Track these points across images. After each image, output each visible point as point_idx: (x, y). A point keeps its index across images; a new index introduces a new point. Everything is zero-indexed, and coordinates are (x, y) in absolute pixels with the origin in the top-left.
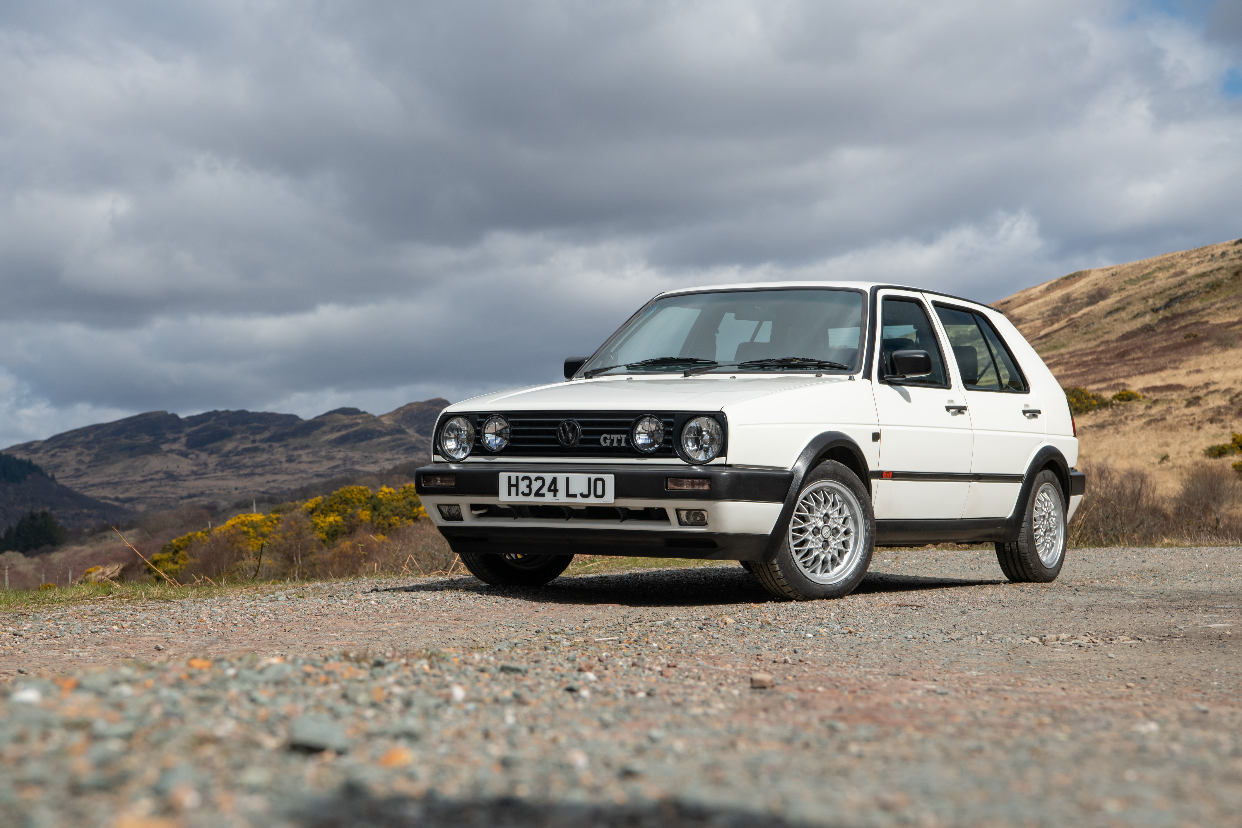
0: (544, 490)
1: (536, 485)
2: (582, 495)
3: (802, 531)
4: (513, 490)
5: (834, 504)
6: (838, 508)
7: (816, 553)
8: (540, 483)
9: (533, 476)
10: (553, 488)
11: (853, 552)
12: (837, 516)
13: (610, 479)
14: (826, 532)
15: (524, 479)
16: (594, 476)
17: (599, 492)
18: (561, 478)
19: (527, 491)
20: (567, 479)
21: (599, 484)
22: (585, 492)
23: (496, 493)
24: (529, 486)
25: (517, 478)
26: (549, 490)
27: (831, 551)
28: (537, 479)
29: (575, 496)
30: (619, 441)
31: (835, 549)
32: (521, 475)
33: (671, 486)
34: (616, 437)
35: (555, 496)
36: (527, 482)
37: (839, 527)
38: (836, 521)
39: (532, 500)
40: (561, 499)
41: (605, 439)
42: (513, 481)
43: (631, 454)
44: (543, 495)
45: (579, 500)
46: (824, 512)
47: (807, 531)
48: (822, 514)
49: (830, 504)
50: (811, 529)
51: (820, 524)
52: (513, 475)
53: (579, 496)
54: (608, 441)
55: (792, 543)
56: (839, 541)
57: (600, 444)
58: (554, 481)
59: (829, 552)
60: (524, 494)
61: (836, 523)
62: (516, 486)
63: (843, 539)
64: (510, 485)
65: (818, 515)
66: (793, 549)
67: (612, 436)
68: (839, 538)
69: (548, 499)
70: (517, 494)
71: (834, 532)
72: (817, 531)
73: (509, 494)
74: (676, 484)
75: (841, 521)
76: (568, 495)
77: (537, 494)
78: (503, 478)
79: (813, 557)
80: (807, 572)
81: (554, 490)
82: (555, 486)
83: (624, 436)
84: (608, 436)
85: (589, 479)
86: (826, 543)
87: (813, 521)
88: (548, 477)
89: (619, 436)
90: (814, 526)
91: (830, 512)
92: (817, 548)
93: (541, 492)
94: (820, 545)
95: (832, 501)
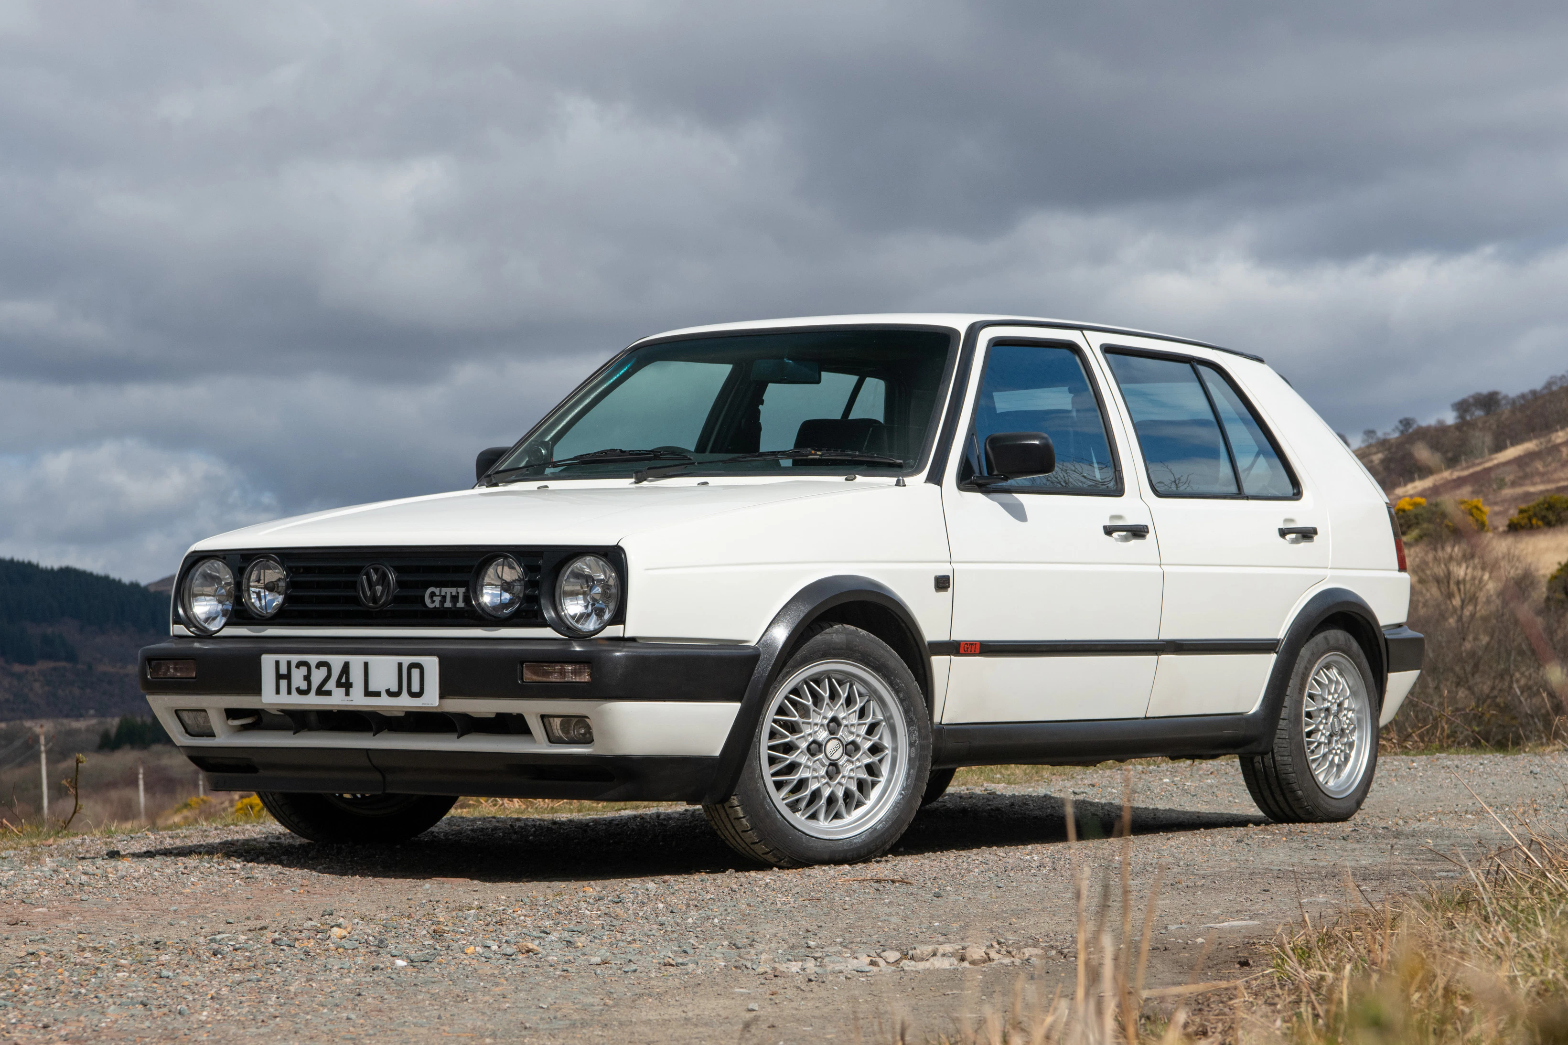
0: (331, 685)
1: (318, 676)
2: (390, 693)
3: (789, 748)
4: (283, 683)
5: (849, 702)
6: (857, 707)
7: (814, 786)
8: (323, 671)
9: (313, 659)
10: (343, 680)
11: (889, 781)
12: (855, 721)
13: (431, 664)
14: (833, 750)
15: (300, 664)
16: (407, 660)
17: (416, 688)
18: (356, 662)
19: (304, 686)
20: (366, 665)
21: (415, 673)
22: (394, 688)
23: (256, 689)
24: (307, 678)
25: (289, 663)
26: (339, 684)
27: (844, 781)
28: (320, 665)
29: (377, 694)
30: (455, 598)
31: (850, 778)
32: (295, 658)
33: (529, 676)
34: (449, 591)
35: (347, 694)
36: (303, 670)
37: (859, 740)
38: (853, 729)
39: (312, 701)
40: (357, 700)
41: (433, 595)
42: (283, 670)
43: (472, 622)
44: (329, 693)
45: (384, 702)
46: (830, 715)
47: (797, 748)
48: (825, 718)
49: (842, 700)
50: (804, 745)
51: (823, 735)
52: (283, 658)
53: (384, 694)
54: (437, 599)
55: (767, 771)
56: (858, 764)
57: (425, 605)
58: (346, 668)
59: (840, 783)
60: (300, 692)
61: (852, 733)
62: (288, 677)
63: (867, 761)
64: (279, 677)
65: (818, 720)
66: (769, 781)
67: (444, 590)
68: (858, 760)
69: (337, 700)
70: (289, 692)
71: (851, 748)
72: (815, 748)
73: (278, 692)
74: (535, 673)
75: (864, 729)
76: (368, 693)
77: (320, 692)
78: (268, 662)
79: (808, 792)
80: (799, 820)
81: (345, 684)
82: (348, 678)
83: (462, 590)
84: (437, 591)
85: (400, 665)
86: (834, 770)
87: (809, 731)
88: (337, 661)
89: (453, 590)
90: (810, 739)
91: (841, 715)
92: (816, 777)
93: (326, 688)
94: (823, 772)
95: (844, 696)
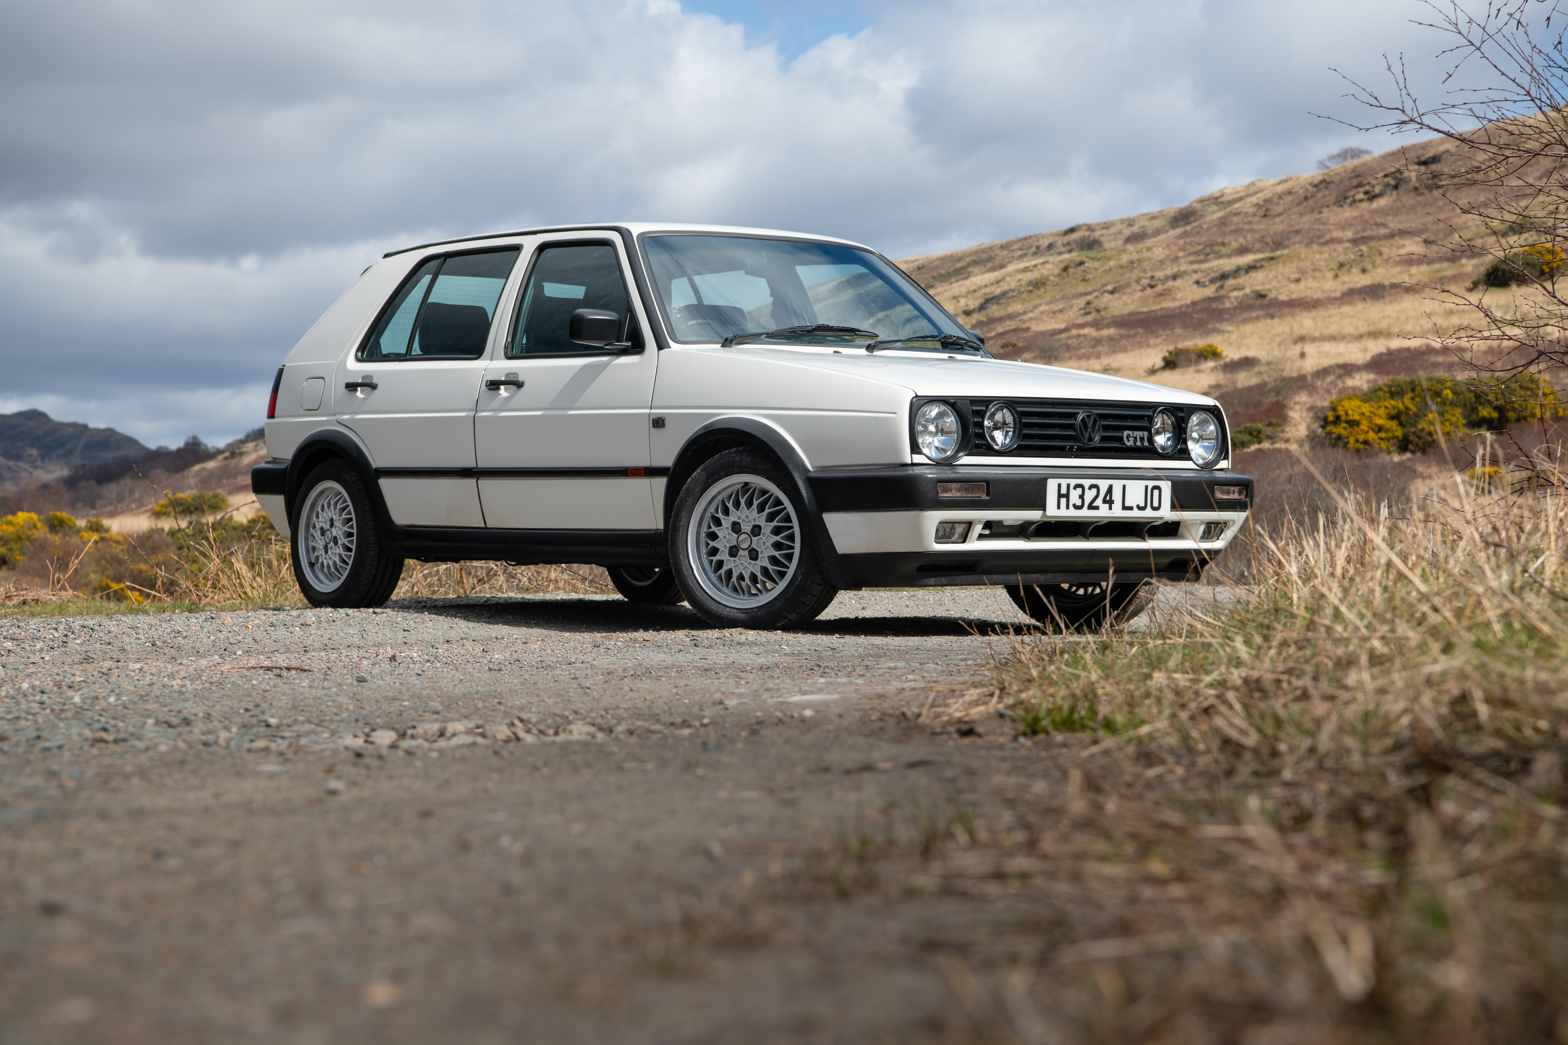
0: (1099, 502)
1: (1089, 495)
2: (1139, 508)
4: (1063, 501)
8: (1094, 491)
9: (1086, 483)
10: (1108, 498)
13: (1167, 488)
15: (1077, 486)
16: (1150, 484)
17: (1156, 503)
18: (1117, 485)
19: (1079, 503)
20: (1124, 486)
21: (1156, 493)
22: (1142, 504)
23: (1042, 505)
24: (1082, 497)
25: (1068, 485)
26: (1105, 501)
28: (1091, 487)
29: (1131, 508)
32: (1073, 482)
33: (1218, 495)
35: (1110, 508)
36: (1079, 491)
39: (1085, 513)
40: (1117, 512)
42: (1064, 491)
44: (1097, 508)
45: (1136, 513)
52: (1064, 482)
53: (1135, 508)
58: (1110, 490)
60: (1076, 507)
62: (1067, 496)
64: (1060, 495)
69: (1103, 512)
70: (1068, 508)
73: (1059, 508)
74: (1222, 493)
76: (1125, 508)
77: (1091, 507)
78: (1052, 485)
81: (1109, 502)
82: (1111, 497)
85: (1146, 487)
88: (1104, 485)
93: (1095, 504)
